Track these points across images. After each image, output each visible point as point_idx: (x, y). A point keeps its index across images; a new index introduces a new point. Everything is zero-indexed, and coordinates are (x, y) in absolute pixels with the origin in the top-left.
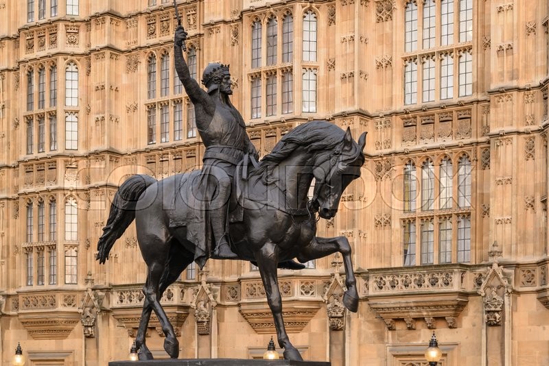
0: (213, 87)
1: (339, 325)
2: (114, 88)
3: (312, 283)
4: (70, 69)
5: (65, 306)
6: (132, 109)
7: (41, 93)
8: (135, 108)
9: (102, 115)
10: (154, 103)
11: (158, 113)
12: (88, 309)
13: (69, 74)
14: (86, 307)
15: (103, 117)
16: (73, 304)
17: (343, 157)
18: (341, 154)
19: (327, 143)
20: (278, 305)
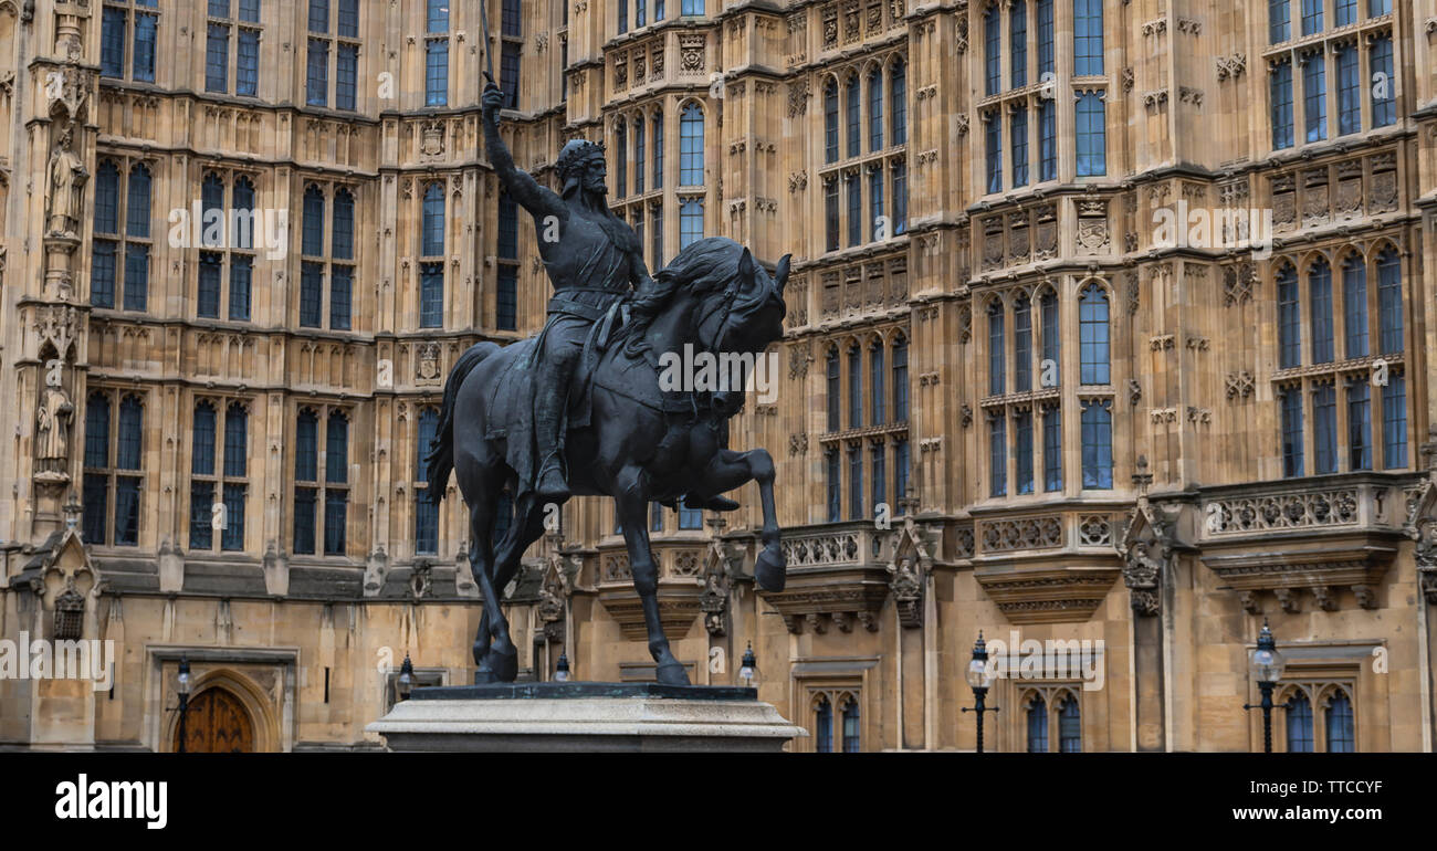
0: (571, 182)
1: (1148, 605)
2: (765, 146)
3: (1106, 518)
4: (685, 118)
5: (678, 573)
6: (798, 184)
7: (639, 164)
8: (804, 183)
9: (741, 201)
10: (836, 171)
11: (843, 190)
12: (713, 579)
13: (687, 126)
14: (711, 575)
15: (743, 204)
16: (694, 569)
17: (737, 304)
18: (735, 298)
19: (715, 279)
20: (647, 579)
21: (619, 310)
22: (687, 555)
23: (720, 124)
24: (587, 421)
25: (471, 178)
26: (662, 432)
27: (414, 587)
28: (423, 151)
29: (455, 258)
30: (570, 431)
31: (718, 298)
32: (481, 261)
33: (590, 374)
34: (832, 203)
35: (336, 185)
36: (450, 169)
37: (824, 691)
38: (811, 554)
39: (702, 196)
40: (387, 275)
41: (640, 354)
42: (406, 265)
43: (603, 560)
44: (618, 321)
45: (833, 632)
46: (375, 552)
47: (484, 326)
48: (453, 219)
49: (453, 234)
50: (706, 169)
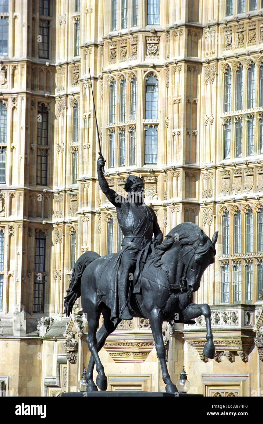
2: (192, 101)
10: (230, 117)
11: (232, 127)
15: (180, 132)
17: (198, 251)
18: (198, 248)
19: (190, 240)
20: (162, 352)
21: (150, 247)
23: (168, 86)
25: (23, 99)
26: (168, 296)
29: (13, 144)
31: (191, 247)
32: (29, 147)
36: (10, 94)
38: (213, 320)
39: (156, 125)
41: (160, 266)
45: (225, 360)
47: (30, 184)
48: (12, 122)
49: (12, 131)
50: (159, 110)
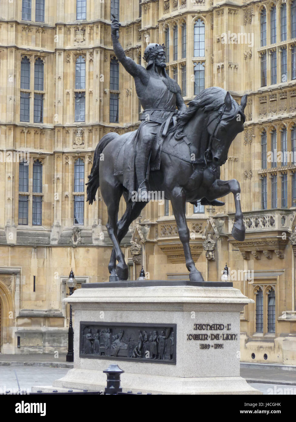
0: (151, 62)
4: (196, 26)
5: (193, 233)
6: (248, 56)
7: (175, 47)
8: (251, 56)
10: (265, 50)
11: (268, 59)
12: (209, 235)
13: (197, 30)
14: (208, 234)
15: (223, 65)
16: (200, 231)
17: (224, 116)
18: (223, 114)
19: (214, 105)
20: (185, 236)
21: (172, 119)
22: (197, 225)
23: (212, 28)
24: (159, 168)
25: (97, 53)
26: (192, 172)
27: (73, 240)
28: (75, 41)
29: (90, 90)
30: (151, 172)
31: (216, 114)
32: (102, 91)
33: (160, 147)
34: (263, 64)
35: (35, 56)
36: (88, 49)
37: (259, 285)
38: (254, 224)
39: (204, 61)
40: (59, 98)
41: (182, 138)
42: (68, 93)
43: (159, 227)
44: (171, 124)
45: (264, 259)
46: (55, 224)
47: (104, 121)
48: (89, 72)
49: (89, 79)
50: (205, 49)
